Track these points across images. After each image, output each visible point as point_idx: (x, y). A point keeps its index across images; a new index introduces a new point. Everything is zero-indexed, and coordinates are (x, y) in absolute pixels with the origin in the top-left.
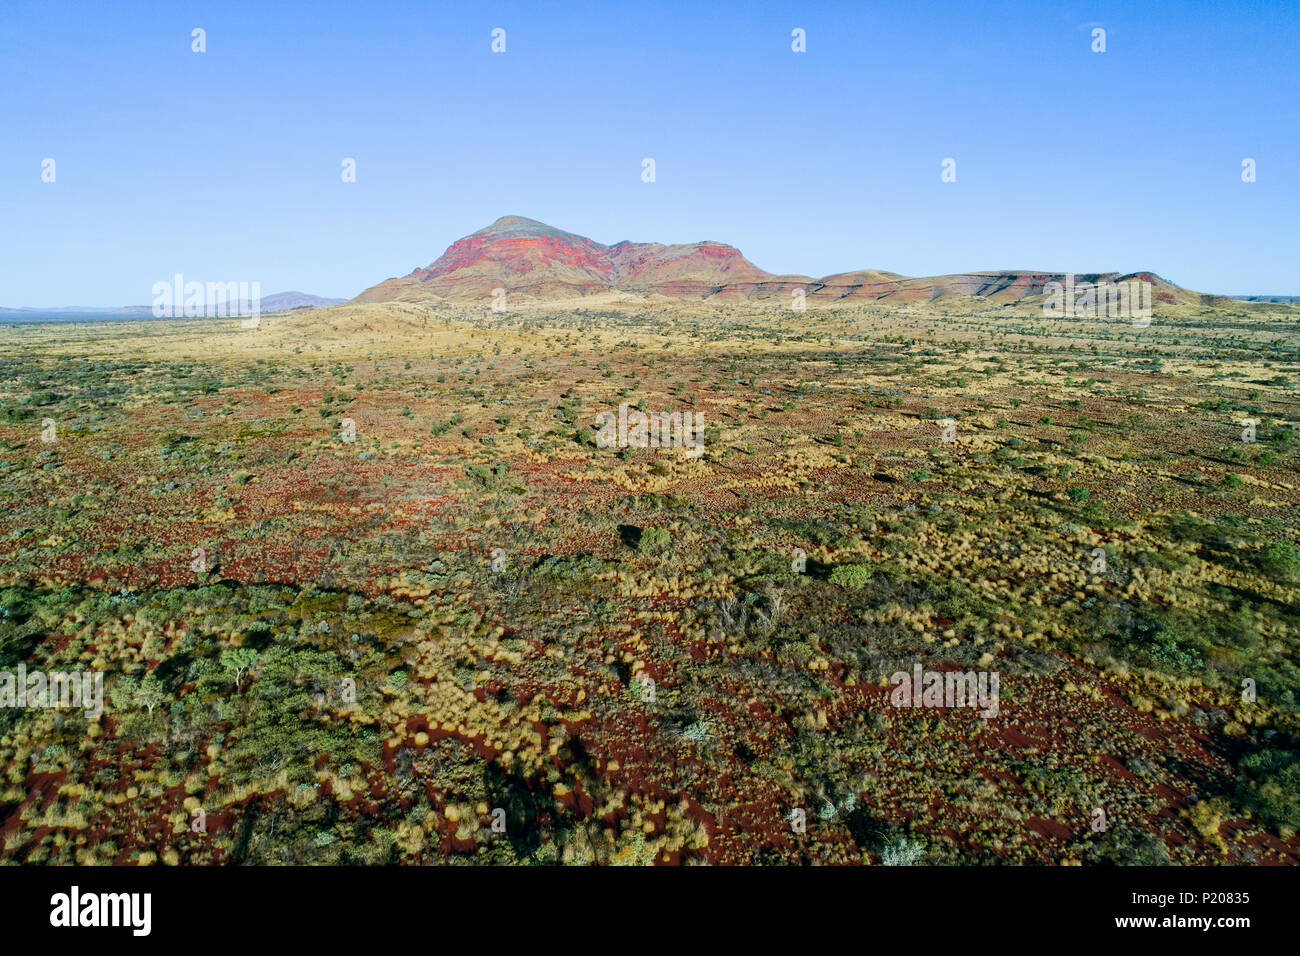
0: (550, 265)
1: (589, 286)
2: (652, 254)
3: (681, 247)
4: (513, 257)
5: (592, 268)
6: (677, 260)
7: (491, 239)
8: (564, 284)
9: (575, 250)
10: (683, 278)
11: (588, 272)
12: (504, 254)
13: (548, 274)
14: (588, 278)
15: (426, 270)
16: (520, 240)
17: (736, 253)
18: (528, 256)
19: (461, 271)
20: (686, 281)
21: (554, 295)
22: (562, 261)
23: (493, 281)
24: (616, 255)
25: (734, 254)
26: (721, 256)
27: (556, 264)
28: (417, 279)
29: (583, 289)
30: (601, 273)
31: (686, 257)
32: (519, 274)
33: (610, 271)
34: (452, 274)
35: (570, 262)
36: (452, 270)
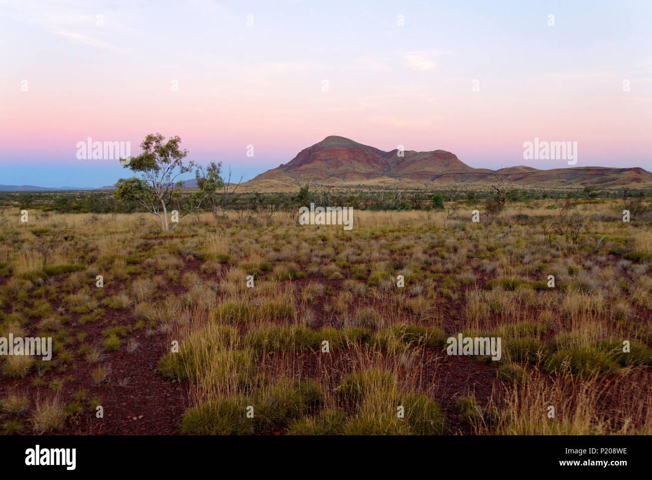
0: (352, 163)
1: (371, 174)
2: (409, 157)
3: (425, 153)
4: (332, 159)
5: (375, 165)
6: (421, 160)
7: (321, 149)
8: (358, 173)
9: (365, 155)
10: (422, 170)
11: (373, 167)
12: (328, 158)
13: (350, 168)
14: (372, 170)
15: (286, 165)
16: (336, 150)
17: (454, 157)
18: (340, 158)
19: (304, 166)
20: (423, 172)
21: (352, 179)
22: (358, 161)
23: (321, 171)
24: (390, 158)
25: (452, 157)
26: (445, 158)
27: (355, 163)
28: (282, 170)
29: (368, 176)
30: (380, 167)
31: (425, 159)
32: (335, 168)
33: (386, 166)
34: (300, 168)
35: (363, 162)
36: (301, 165)
